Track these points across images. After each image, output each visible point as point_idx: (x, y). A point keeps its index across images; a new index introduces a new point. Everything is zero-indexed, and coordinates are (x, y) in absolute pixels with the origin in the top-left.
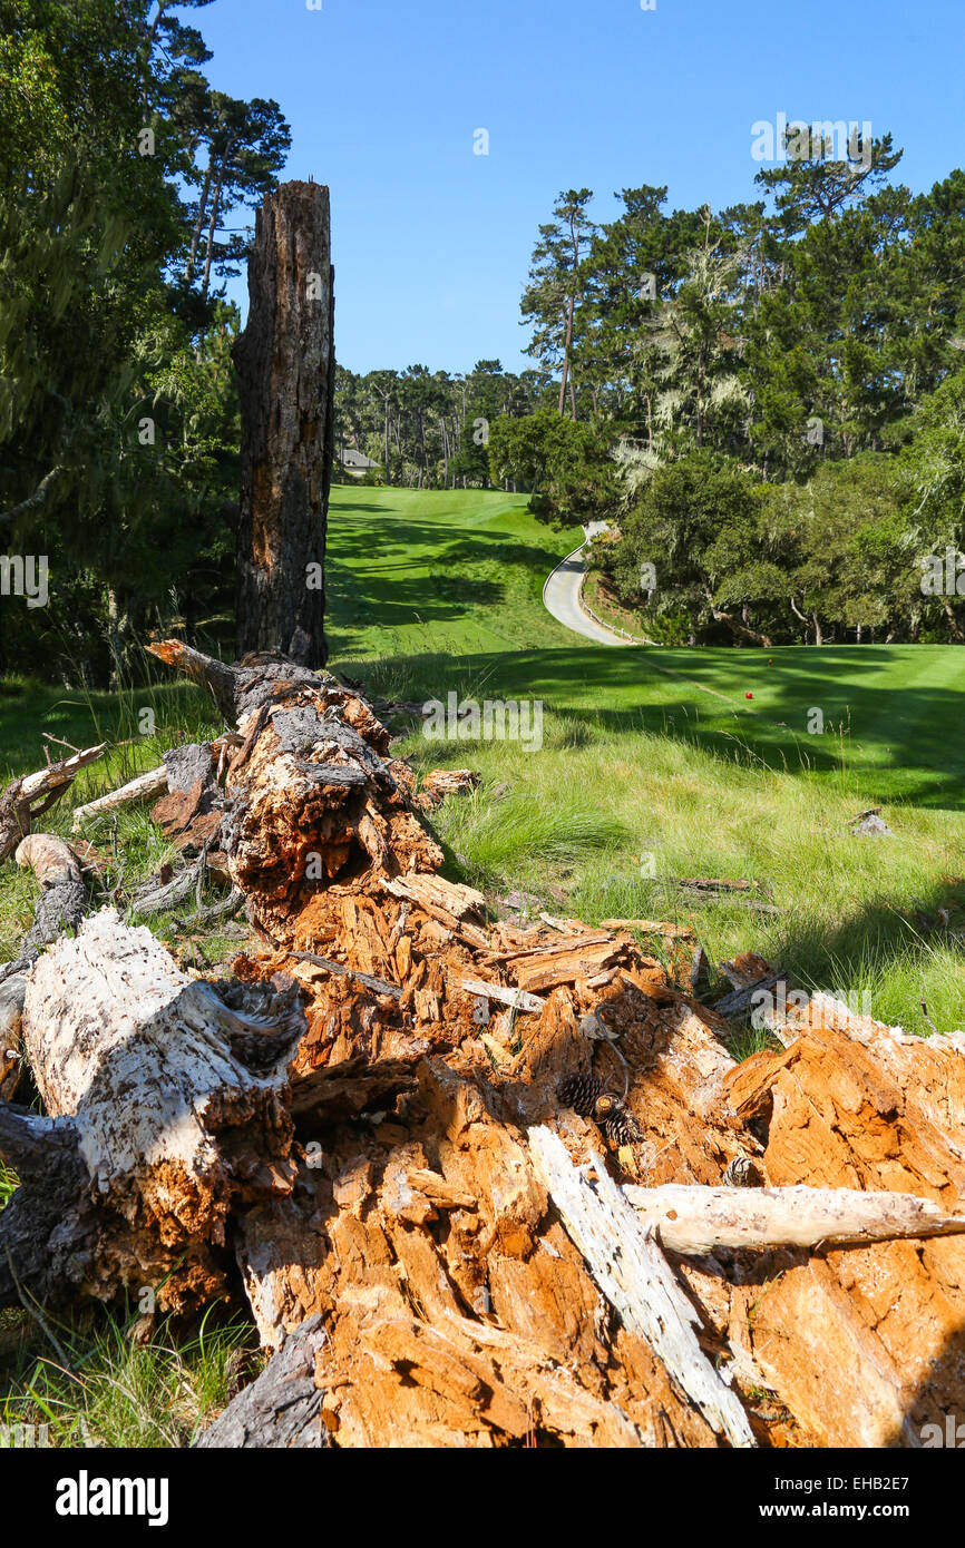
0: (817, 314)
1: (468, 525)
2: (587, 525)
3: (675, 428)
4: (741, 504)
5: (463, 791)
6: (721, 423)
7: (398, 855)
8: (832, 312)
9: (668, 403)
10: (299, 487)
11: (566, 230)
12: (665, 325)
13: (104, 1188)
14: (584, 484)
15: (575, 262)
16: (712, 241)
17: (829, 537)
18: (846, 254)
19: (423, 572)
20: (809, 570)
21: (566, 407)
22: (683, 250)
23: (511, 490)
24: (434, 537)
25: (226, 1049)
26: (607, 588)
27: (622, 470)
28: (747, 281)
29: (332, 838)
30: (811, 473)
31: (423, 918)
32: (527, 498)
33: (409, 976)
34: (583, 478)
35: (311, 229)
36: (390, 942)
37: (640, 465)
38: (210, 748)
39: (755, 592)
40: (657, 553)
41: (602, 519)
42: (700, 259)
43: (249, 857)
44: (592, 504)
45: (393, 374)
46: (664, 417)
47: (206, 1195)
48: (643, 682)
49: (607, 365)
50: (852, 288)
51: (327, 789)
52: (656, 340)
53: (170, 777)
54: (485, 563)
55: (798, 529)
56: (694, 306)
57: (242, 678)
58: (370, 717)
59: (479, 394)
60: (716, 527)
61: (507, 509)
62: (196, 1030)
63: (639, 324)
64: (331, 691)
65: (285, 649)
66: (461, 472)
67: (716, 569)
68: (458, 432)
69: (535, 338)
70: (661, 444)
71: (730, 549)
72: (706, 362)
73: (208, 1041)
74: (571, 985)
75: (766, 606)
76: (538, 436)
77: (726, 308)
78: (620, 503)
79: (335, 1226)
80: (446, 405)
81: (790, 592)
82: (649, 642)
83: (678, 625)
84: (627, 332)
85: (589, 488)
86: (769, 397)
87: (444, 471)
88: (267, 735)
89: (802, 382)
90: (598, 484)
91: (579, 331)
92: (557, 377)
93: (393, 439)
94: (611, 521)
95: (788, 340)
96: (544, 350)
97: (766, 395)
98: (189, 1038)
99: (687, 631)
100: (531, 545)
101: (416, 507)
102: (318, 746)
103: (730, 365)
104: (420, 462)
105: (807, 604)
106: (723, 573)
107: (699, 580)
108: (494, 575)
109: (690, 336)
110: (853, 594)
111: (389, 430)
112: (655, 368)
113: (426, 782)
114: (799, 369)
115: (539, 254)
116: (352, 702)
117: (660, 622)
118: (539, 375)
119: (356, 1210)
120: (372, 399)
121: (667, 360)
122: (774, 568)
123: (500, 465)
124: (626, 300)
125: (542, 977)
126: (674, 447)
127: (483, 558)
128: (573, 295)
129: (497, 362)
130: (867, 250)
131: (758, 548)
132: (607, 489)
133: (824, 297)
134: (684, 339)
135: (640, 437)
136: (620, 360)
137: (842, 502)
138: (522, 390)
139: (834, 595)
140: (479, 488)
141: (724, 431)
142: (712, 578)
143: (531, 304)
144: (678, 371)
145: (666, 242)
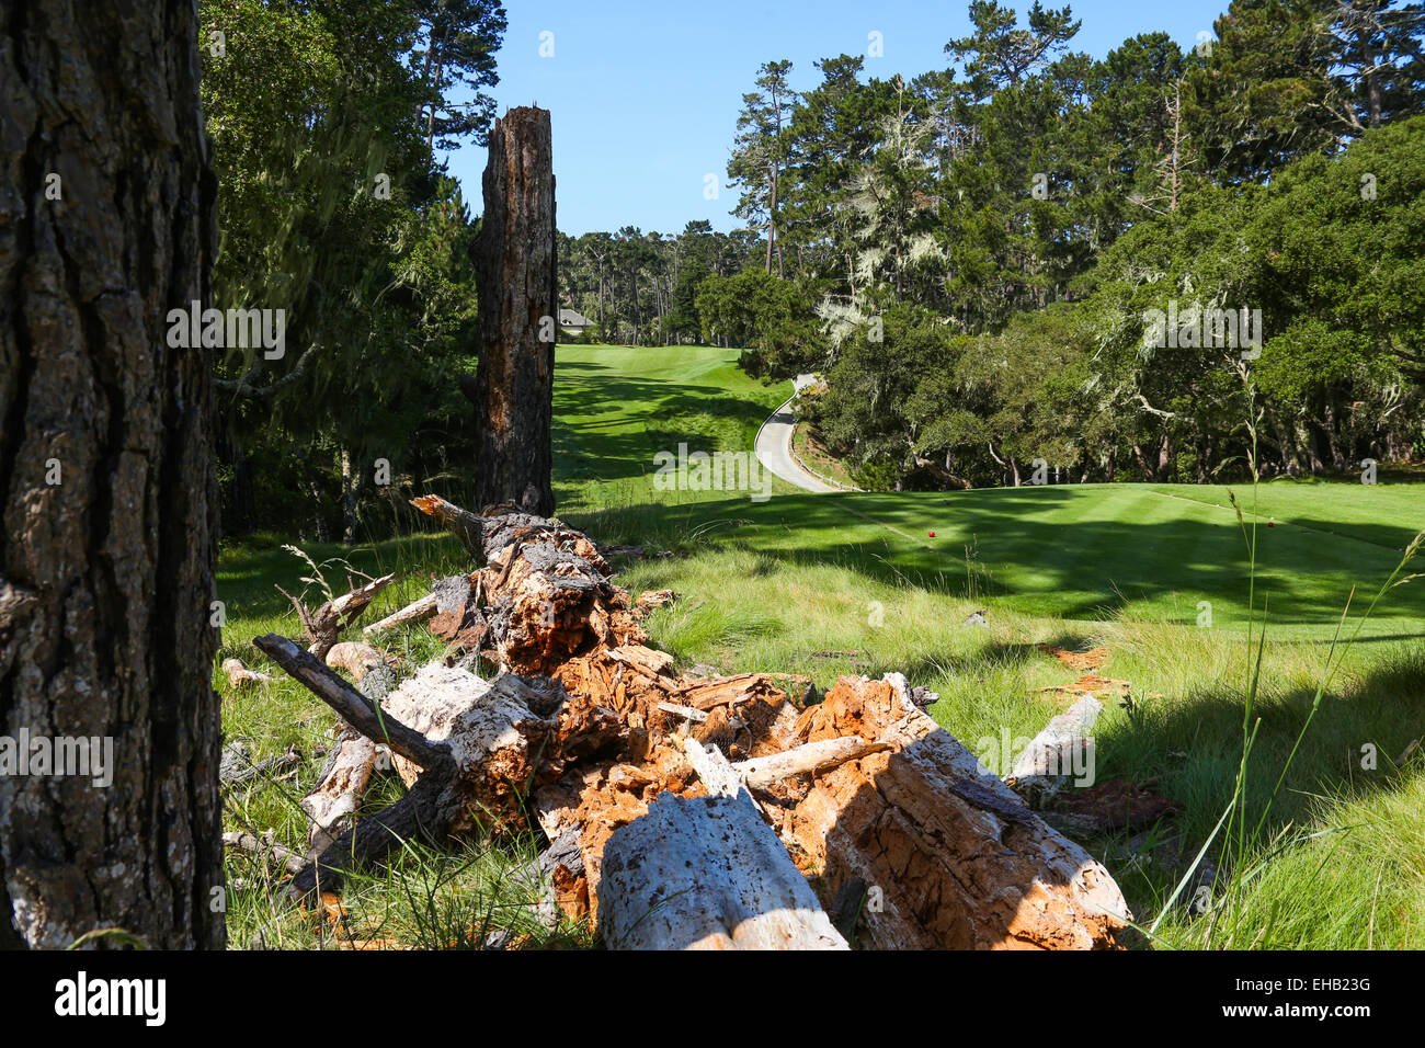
0: (1004, 175)
1: (682, 380)
2: (795, 379)
3: (876, 284)
4: (938, 356)
5: (666, 605)
6: (920, 279)
7: (617, 636)
8: (1019, 172)
9: (869, 261)
10: (528, 363)
11: (768, 97)
12: (863, 188)
13: (467, 769)
14: (791, 339)
15: (778, 128)
16: (905, 109)
17: (1021, 385)
18: (1029, 119)
19: (639, 427)
20: (1005, 417)
21: (774, 265)
22: (879, 117)
23: (723, 346)
24: (648, 393)
25: (526, 705)
26: (817, 438)
27: (826, 327)
28: (941, 142)
29: (572, 624)
30: (1005, 324)
31: (633, 673)
32: (737, 353)
33: (624, 706)
34: (790, 334)
35: (535, 147)
36: (612, 686)
37: (843, 320)
38: (469, 580)
39: (955, 438)
40: (861, 405)
41: (811, 372)
42: (895, 126)
43: (515, 639)
44: (800, 358)
45: (606, 235)
46: (865, 275)
47: (521, 761)
48: (838, 525)
49: (809, 226)
50: (1036, 150)
51: (568, 592)
52: (855, 202)
53: (438, 601)
54: (698, 417)
55: (993, 377)
56: (890, 170)
57: (488, 525)
58: (594, 553)
59: (690, 253)
60: (916, 377)
61: (719, 364)
62: (509, 696)
63: (839, 187)
64: (562, 533)
65: (519, 501)
66: (674, 329)
67: (917, 419)
68: (671, 290)
69: (741, 201)
70: (863, 299)
71: (929, 399)
72: (903, 221)
73: (516, 701)
74: (726, 705)
75: (966, 451)
76: (747, 294)
77: (920, 171)
78: (826, 357)
79: (584, 794)
80: (658, 265)
81: (988, 437)
82: (857, 489)
83: (884, 472)
84: (828, 194)
85: (796, 343)
86: (962, 254)
87: (658, 328)
88: (520, 563)
89: (993, 238)
90: (804, 340)
91: (784, 193)
92: (765, 236)
93: (608, 298)
94: (818, 374)
95: (979, 199)
96: (750, 211)
97: (959, 252)
98: (506, 700)
99: (893, 478)
100: (743, 399)
101: (631, 364)
102: (560, 566)
103: (926, 223)
104: (634, 320)
105: (1004, 448)
106: (924, 421)
107: (902, 429)
108: (707, 428)
109: (887, 197)
110: (1046, 438)
111: (604, 289)
112: (855, 228)
113: (639, 601)
114: (989, 226)
115: (743, 121)
116: (579, 541)
117: (867, 470)
118: (747, 233)
119: (595, 786)
120: (587, 260)
121: (866, 221)
122: (972, 415)
123: (711, 322)
124: (825, 164)
125: (708, 700)
126: (876, 303)
127: (697, 413)
128: (776, 160)
129: (707, 223)
130: (1049, 115)
131: (956, 397)
132: (813, 344)
133: (1010, 159)
134: (882, 200)
135: (842, 294)
136: (823, 221)
137: (1033, 352)
138: (732, 249)
139: (1026, 441)
140: (692, 344)
141: (923, 285)
142: (913, 426)
143: (737, 169)
144: (878, 230)
145: (863, 109)
